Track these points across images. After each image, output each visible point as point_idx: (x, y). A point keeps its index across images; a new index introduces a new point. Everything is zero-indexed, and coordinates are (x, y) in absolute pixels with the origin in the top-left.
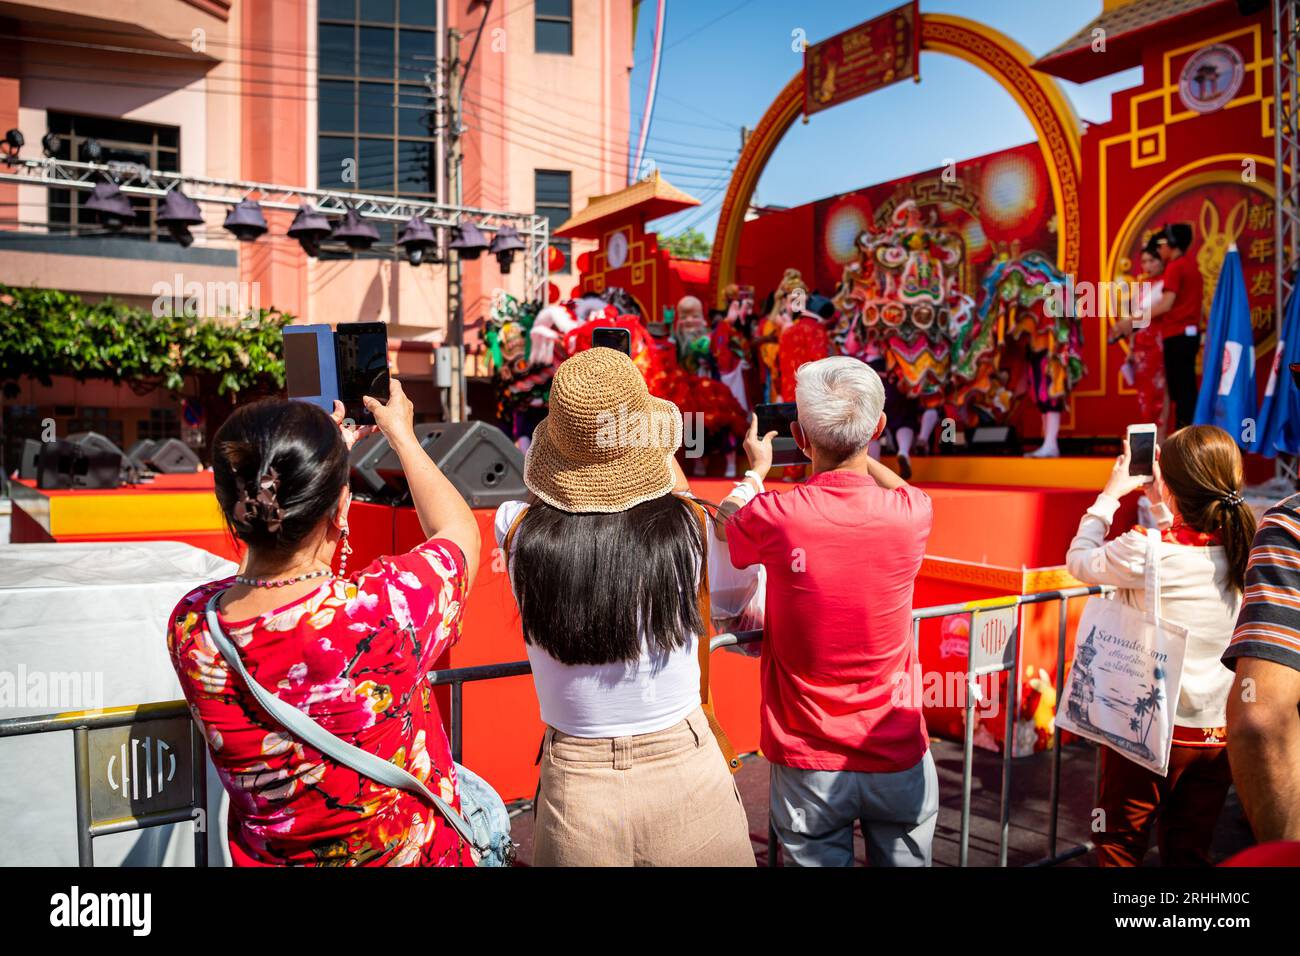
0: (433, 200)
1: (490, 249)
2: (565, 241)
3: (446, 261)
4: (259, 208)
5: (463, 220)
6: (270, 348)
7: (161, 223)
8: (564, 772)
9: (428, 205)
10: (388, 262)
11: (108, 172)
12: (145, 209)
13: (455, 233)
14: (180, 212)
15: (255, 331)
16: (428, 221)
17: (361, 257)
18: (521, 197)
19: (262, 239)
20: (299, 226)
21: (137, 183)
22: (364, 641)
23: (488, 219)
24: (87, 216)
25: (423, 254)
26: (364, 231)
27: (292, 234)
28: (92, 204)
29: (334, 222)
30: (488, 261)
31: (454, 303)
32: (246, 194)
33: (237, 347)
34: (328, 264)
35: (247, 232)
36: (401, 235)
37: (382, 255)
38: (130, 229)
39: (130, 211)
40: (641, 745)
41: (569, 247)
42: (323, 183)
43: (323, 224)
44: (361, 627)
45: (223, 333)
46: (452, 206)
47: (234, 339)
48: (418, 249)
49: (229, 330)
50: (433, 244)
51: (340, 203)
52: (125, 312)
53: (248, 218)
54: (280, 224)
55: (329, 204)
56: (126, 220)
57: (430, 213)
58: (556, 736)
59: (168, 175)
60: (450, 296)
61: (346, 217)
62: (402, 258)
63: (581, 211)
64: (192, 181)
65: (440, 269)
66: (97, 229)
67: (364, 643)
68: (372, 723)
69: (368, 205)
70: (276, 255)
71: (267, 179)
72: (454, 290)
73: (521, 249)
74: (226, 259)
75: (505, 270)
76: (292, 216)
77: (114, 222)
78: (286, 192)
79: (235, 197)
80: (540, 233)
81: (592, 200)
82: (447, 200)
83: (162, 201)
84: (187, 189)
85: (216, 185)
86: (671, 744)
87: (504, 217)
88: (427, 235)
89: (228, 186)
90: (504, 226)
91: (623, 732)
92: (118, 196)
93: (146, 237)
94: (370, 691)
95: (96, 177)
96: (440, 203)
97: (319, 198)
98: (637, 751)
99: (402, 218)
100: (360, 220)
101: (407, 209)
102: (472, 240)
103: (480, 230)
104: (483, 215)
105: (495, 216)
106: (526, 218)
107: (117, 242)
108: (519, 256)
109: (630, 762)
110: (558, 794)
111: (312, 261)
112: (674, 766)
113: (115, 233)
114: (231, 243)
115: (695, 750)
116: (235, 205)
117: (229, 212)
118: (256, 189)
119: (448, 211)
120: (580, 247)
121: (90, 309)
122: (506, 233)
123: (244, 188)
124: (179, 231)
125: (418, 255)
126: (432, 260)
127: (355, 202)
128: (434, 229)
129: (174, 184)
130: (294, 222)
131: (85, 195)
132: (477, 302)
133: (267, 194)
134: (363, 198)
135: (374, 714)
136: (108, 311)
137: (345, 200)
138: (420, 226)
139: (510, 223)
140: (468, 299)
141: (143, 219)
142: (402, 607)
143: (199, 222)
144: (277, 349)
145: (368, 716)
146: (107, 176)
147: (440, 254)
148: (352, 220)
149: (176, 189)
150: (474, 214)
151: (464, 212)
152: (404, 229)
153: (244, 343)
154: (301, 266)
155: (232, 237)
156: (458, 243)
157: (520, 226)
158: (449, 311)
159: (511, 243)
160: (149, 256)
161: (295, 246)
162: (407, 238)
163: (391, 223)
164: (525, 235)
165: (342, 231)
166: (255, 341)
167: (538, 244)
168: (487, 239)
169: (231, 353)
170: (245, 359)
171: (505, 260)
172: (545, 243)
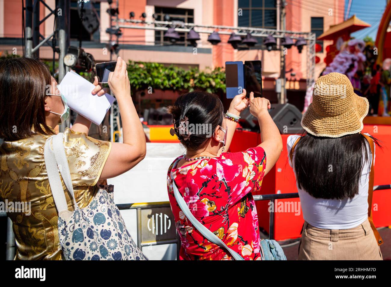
0: (276, 29)
1: (295, 45)
2: (321, 41)
3: (280, 50)
4: (218, 34)
5: (286, 35)
6: (222, 80)
7: (188, 40)
8: (310, 240)
9: (273, 31)
10: (260, 51)
11: (172, 25)
12: (183, 36)
13: (283, 40)
14: (193, 36)
15: (217, 75)
16: (275, 36)
17: (252, 49)
18: (306, 26)
19: (219, 44)
20: (231, 39)
21: (180, 27)
22: (205, 182)
23: (294, 35)
24: (166, 39)
25: (272, 48)
26: (252, 40)
27: (229, 42)
28: (167, 35)
29: (243, 37)
30: (294, 49)
31: (283, 64)
32: (215, 29)
33: (211, 80)
34: (241, 52)
35: (214, 42)
36: (265, 41)
37: (258, 48)
38: (179, 42)
39: (178, 37)
40: (342, 233)
41: (322, 43)
42: (240, 25)
43: (238, 38)
44: (205, 177)
45: (207, 76)
46: (282, 31)
47: (210, 77)
48: (270, 46)
49: (209, 74)
50: (275, 44)
51: (245, 31)
52: (177, 69)
53: (215, 38)
54: (225, 39)
55: (241, 31)
56: (177, 40)
57: (275, 33)
58: (308, 226)
59: (190, 24)
60: (281, 62)
61: (246, 36)
62: (265, 49)
63: (327, 31)
64: (197, 26)
65: (278, 53)
66: (168, 43)
67: (205, 183)
68: (208, 215)
69: (254, 32)
70: (224, 50)
71: (221, 24)
72: (283, 59)
73: (306, 45)
74: (208, 51)
75: (300, 52)
76: (229, 37)
77: (173, 40)
78: (226, 29)
79: (211, 31)
80: (312, 39)
81: (331, 27)
82: (280, 29)
83: (188, 33)
84: (196, 29)
85: (205, 27)
86: (355, 234)
87: (300, 34)
88: (273, 41)
89: (209, 27)
90: (300, 37)
91: (335, 228)
92: (175, 32)
93: (183, 45)
94: (207, 202)
95: (168, 26)
96: (278, 30)
97: (238, 30)
98: (340, 235)
99: (265, 35)
100: (251, 37)
101: (267, 33)
102: (288, 42)
103: (292, 39)
104: (292, 33)
105: (297, 34)
106: (307, 34)
107: (175, 47)
108: (305, 47)
109: (337, 239)
110: (308, 248)
111: (236, 51)
112: (355, 242)
113: (174, 44)
114: (210, 46)
115: (364, 237)
116: (211, 33)
117: (209, 36)
118: (218, 28)
119: (280, 33)
120: (327, 44)
121: (166, 68)
122: (300, 39)
123: (214, 28)
124: (193, 43)
125: (270, 48)
126: (275, 49)
127: (249, 31)
128: (276, 39)
129: (192, 27)
130: (230, 38)
131: (165, 32)
132: (290, 64)
133: (221, 30)
134: (252, 29)
135: (208, 211)
136: (172, 69)
137: (246, 30)
138: (270, 38)
139: (302, 36)
140: (287, 62)
141: (182, 39)
142: (221, 172)
143: (199, 39)
144: (224, 80)
145: (206, 212)
146: (171, 26)
147: (278, 47)
148: (248, 37)
149: (193, 29)
150: (289, 33)
151: (286, 33)
152: (265, 39)
153: (213, 79)
154: (232, 53)
155: (210, 44)
156: (284, 43)
157: (305, 37)
158: (281, 66)
159: (302, 42)
160: (185, 51)
161: (230, 46)
162: (267, 42)
163: (261, 37)
164: (307, 40)
165: (245, 41)
166: (217, 78)
167: (311, 43)
168: (294, 41)
169: (209, 82)
170: (214, 84)
171: (300, 49)
172: (314, 43)
